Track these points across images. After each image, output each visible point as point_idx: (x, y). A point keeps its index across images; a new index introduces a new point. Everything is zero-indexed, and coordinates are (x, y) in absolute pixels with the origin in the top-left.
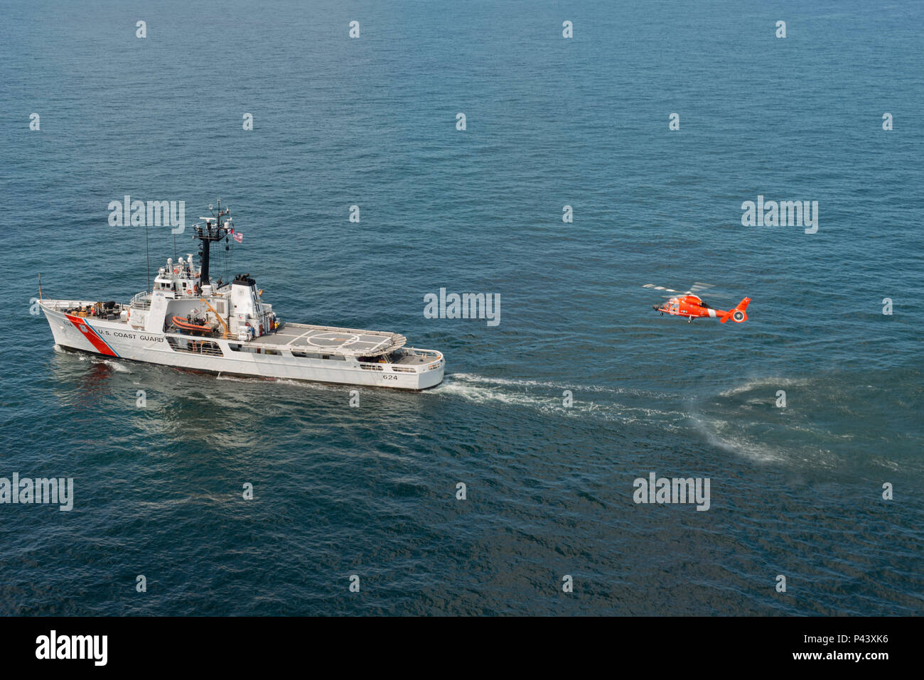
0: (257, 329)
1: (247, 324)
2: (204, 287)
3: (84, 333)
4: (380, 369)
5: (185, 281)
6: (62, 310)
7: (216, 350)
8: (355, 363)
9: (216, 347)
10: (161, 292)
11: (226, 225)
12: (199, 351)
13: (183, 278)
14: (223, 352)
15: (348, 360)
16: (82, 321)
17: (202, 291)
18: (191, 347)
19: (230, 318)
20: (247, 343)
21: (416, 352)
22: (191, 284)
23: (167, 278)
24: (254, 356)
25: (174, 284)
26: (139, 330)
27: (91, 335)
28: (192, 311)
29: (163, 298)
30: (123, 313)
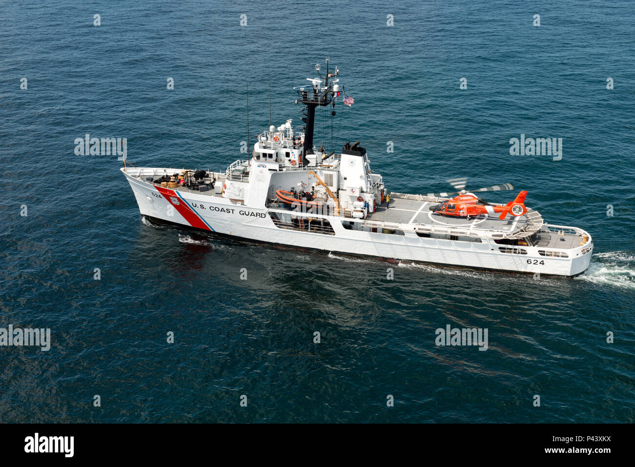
0: (371, 204)
1: (360, 199)
2: (308, 157)
3: (175, 206)
4: (524, 252)
5: (288, 150)
6: (148, 179)
7: (325, 228)
8: (492, 245)
9: (327, 224)
10: (263, 164)
11: (336, 88)
12: (306, 229)
13: (285, 147)
14: (334, 230)
15: (484, 242)
16: (174, 194)
17: (309, 162)
18: (297, 224)
19: (340, 192)
20: (362, 221)
21: (549, 228)
22: (295, 154)
23: (269, 148)
24: (371, 235)
25: (277, 153)
26: (239, 204)
27: (183, 208)
28: (299, 184)
29: (266, 170)
30: (218, 184)
